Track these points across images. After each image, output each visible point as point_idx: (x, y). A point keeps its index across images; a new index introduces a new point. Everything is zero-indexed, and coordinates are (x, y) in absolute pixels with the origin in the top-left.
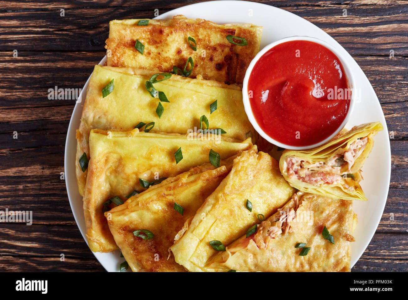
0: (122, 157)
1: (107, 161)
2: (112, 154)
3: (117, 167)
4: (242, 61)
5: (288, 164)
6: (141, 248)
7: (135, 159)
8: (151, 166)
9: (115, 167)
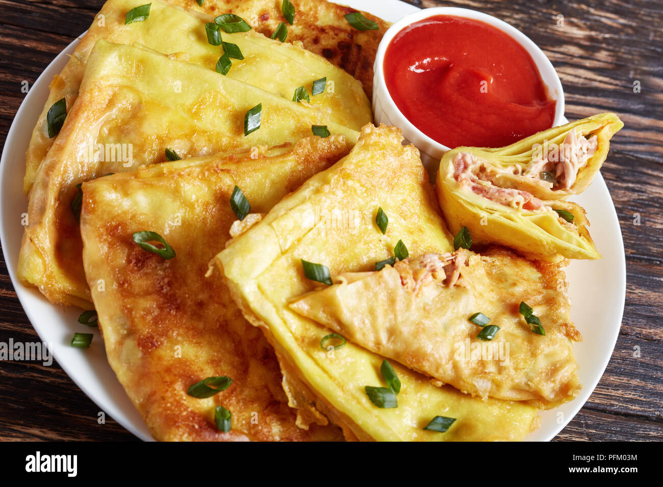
0: (144, 100)
1: (111, 103)
2: (125, 90)
3: (126, 122)
4: (366, 58)
5: (457, 166)
6: (139, 282)
7: (167, 108)
8: (194, 131)
9: (123, 121)
